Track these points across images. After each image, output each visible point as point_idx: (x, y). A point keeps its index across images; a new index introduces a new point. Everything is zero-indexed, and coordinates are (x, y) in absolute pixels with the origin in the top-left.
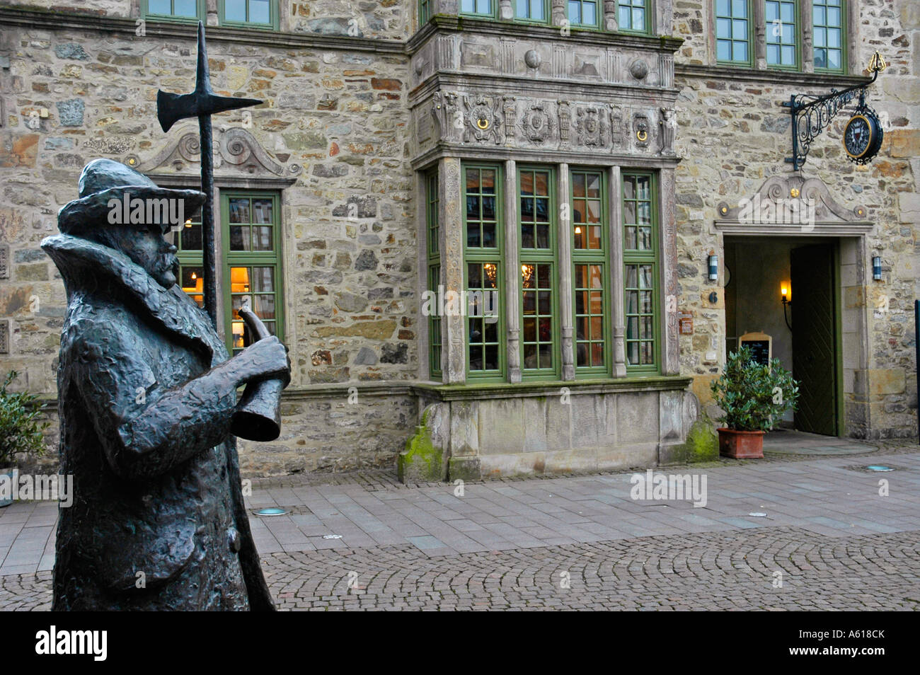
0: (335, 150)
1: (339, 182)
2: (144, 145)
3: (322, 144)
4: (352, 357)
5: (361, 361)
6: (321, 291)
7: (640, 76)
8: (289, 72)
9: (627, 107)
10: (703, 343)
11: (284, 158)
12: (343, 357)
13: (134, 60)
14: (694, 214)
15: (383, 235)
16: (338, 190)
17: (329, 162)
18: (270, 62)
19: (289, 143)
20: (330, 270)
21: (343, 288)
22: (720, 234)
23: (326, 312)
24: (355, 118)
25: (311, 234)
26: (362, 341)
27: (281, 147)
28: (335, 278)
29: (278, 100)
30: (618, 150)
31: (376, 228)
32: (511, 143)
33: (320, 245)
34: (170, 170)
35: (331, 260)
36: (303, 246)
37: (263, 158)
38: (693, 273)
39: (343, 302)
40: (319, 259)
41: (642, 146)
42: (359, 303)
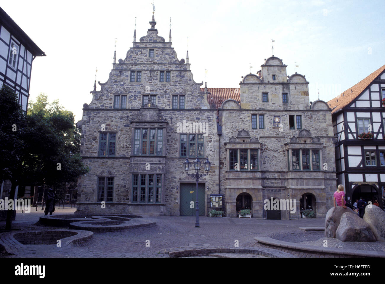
0: (121, 172)
1: (122, 176)
2: (98, 172)
3: (120, 171)
4: (122, 199)
5: (123, 200)
6: (118, 190)
7: (160, 161)
8: (116, 161)
9: (158, 166)
10: (175, 199)
11: (115, 173)
12: (121, 199)
13: (97, 161)
14: (175, 180)
15: (127, 183)
16: (122, 177)
17: (120, 173)
18: (114, 161)
19: (115, 171)
20: (120, 188)
21: (122, 190)
22: (179, 183)
23: (119, 193)
24: (124, 167)
25: (118, 183)
26: (123, 197)
27: (114, 171)
28: (121, 188)
29: (115, 165)
30: (155, 172)
31: (126, 182)
32: (139, 172)
33: (119, 184)
34: (100, 175)
35: (120, 186)
36: (116, 184)
37: (112, 173)
38: (174, 188)
39: (121, 192)
40: (118, 186)
41: (159, 171)
42: (123, 192)
